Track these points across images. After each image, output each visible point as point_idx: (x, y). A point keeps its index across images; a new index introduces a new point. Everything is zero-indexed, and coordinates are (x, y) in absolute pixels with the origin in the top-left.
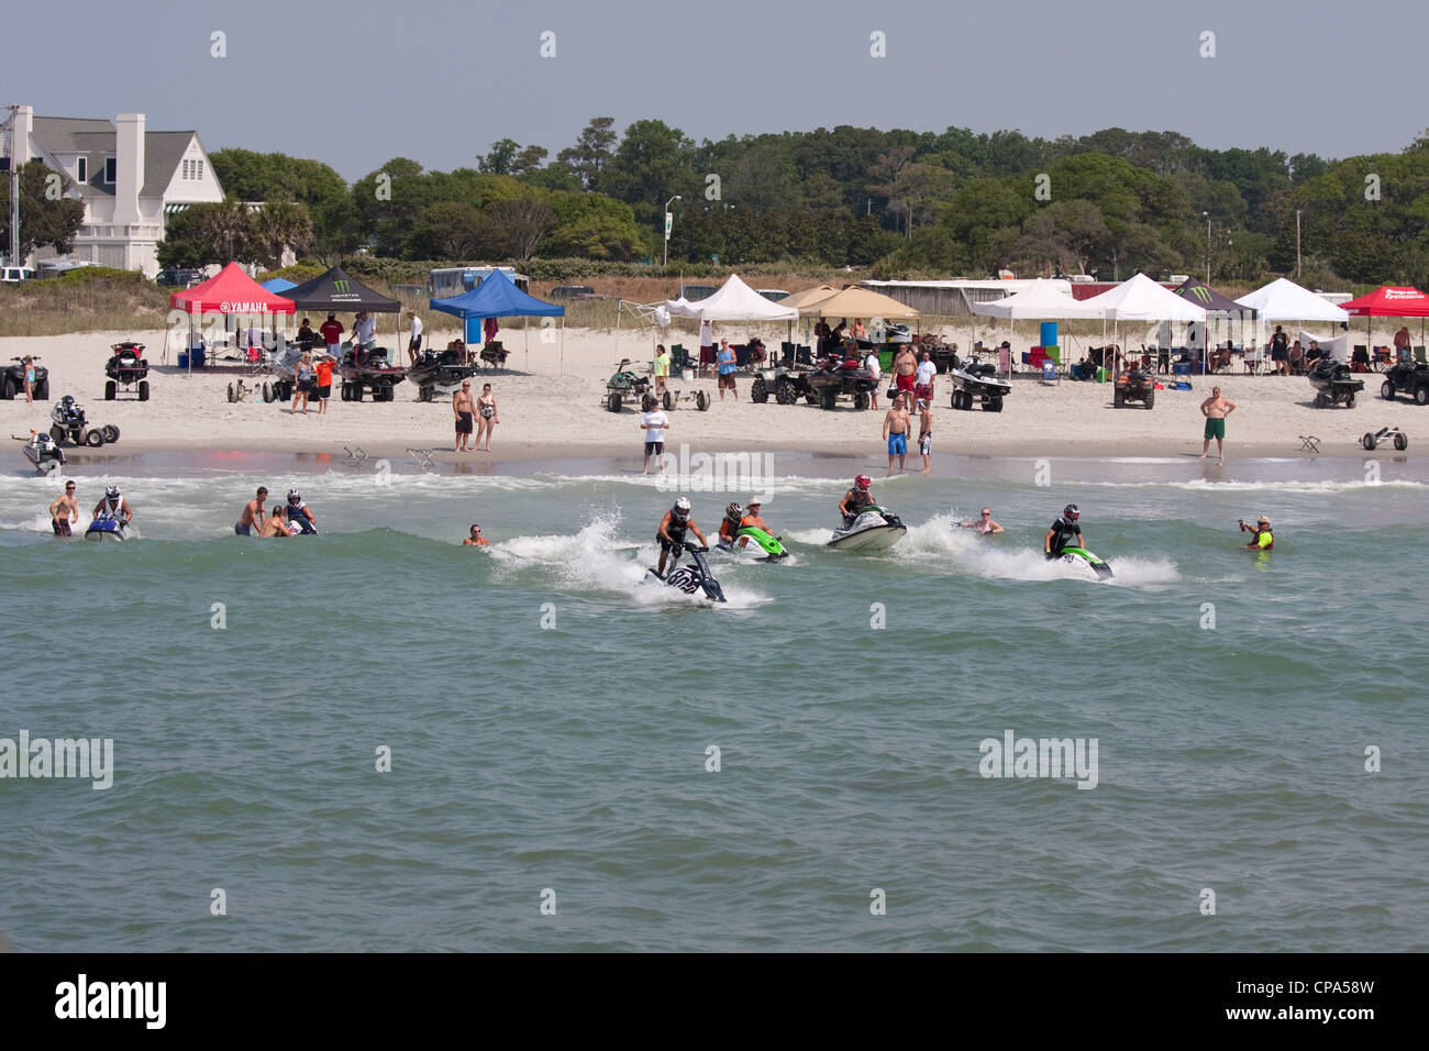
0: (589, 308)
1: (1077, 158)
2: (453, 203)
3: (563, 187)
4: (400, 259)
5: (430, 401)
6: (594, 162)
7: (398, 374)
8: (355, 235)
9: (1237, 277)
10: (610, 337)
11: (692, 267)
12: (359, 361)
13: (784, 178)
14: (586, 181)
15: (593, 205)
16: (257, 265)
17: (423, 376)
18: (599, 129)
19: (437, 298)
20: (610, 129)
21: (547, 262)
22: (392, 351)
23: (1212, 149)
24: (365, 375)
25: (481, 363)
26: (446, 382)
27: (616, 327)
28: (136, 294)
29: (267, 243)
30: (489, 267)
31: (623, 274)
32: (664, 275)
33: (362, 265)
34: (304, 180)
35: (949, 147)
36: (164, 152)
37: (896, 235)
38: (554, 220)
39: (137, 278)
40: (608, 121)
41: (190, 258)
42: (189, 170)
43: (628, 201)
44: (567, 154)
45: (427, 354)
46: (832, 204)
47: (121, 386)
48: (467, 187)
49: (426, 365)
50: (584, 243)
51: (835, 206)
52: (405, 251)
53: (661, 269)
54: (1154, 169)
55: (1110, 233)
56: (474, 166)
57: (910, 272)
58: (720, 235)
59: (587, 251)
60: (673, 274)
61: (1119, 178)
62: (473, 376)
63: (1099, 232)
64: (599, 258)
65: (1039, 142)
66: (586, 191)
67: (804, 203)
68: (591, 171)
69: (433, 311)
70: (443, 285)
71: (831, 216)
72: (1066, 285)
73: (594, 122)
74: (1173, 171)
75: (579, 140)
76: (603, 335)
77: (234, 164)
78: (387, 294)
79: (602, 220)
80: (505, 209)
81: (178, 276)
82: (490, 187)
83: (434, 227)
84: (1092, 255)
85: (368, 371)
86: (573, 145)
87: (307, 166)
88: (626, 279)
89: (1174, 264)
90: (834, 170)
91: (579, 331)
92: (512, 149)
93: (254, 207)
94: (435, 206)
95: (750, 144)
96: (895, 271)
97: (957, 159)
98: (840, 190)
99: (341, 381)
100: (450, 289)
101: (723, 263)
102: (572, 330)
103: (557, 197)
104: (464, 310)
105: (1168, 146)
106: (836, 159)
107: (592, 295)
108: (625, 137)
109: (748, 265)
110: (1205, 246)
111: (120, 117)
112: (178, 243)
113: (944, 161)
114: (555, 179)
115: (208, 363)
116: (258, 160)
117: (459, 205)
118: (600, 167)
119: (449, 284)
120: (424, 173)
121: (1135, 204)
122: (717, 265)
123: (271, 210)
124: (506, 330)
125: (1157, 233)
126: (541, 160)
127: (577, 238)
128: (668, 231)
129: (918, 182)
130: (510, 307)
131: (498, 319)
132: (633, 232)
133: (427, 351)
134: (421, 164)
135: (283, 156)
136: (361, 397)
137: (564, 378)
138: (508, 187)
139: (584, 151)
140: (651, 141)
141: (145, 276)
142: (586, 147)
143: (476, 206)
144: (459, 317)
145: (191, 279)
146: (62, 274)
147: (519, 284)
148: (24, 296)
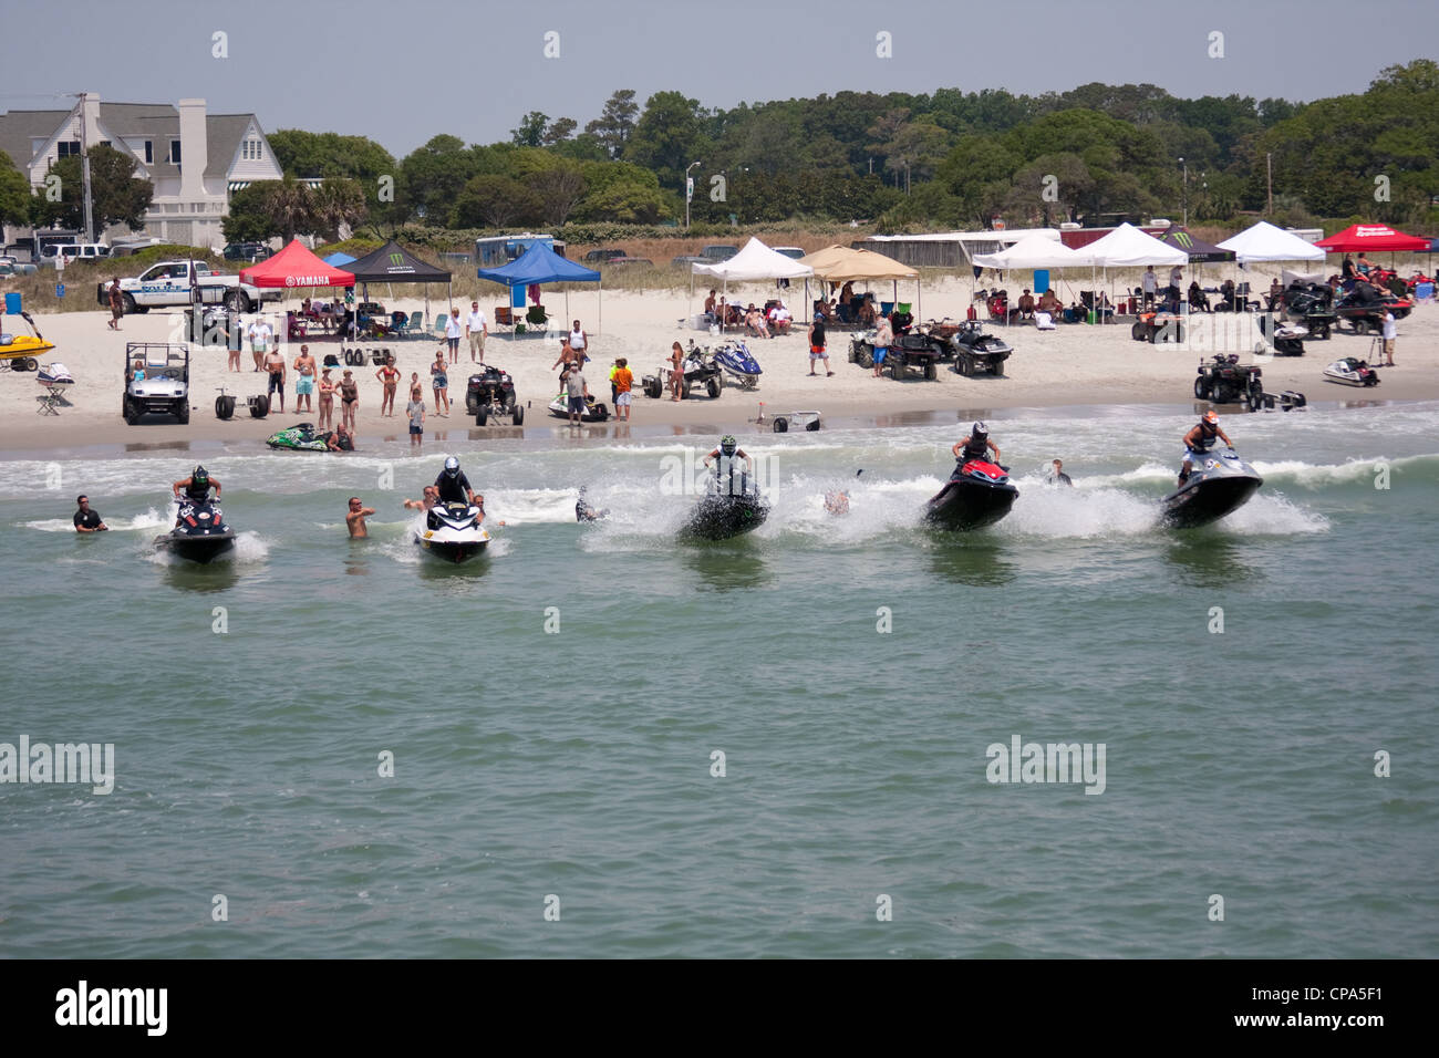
0: (622, 270)
1: (1060, 113)
2: (492, 176)
3: (592, 156)
4: (446, 228)
6: (619, 132)
8: (405, 206)
9: (1212, 217)
10: (641, 297)
11: (713, 228)
13: (791, 142)
14: (612, 149)
15: (620, 173)
16: (315, 237)
18: (622, 101)
19: (483, 268)
20: (632, 101)
21: (581, 227)
23: (1185, 98)
27: (647, 287)
29: (326, 217)
30: (528, 235)
31: (651, 236)
32: (687, 235)
33: (413, 234)
34: (355, 157)
35: (941, 107)
36: (225, 134)
37: (896, 190)
38: (585, 188)
39: (205, 254)
40: (630, 94)
41: (254, 232)
42: (249, 150)
43: (654, 168)
44: (594, 125)
46: (836, 164)
48: (506, 160)
50: (614, 208)
51: (842, 166)
52: (451, 221)
53: (685, 230)
54: (1132, 120)
55: (1093, 181)
56: (508, 139)
57: (912, 226)
58: (737, 197)
59: (617, 215)
60: (695, 234)
61: (1101, 131)
63: (1083, 181)
64: (628, 221)
65: (1024, 98)
66: (613, 158)
67: (812, 163)
68: (618, 141)
69: (480, 280)
70: (488, 255)
71: (837, 176)
72: (1056, 233)
73: (616, 94)
74: (1149, 121)
75: (604, 112)
76: (636, 296)
77: (291, 144)
78: (438, 264)
79: (629, 187)
80: (541, 180)
81: (244, 250)
82: (526, 159)
83: (478, 198)
84: (1078, 202)
86: (599, 117)
87: (357, 144)
88: (654, 242)
89: (1153, 207)
90: (836, 132)
91: (613, 293)
92: (542, 122)
93: (310, 183)
94: (477, 179)
95: (760, 111)
96: (897, 225)
97: (950, 118)
98: (844, 150)
101: (740, 222)
102: (609, 292)
103: (587, 166)
105: (1144, 98)
106: (837, 122)
107: (624, 258)
108: (646, 110)
109: (763, 224)
110: (1182, 189)
111: (182, 103)
112: (242, 218)
113: (937, 120)
114: (584, 148)
116: (313, 139)
117: (498, 177)
118: (625, 137)
120: (467, 147)
121: (1115, 155)
122: (734, 225)
123: (327, 186)
124: (549, 294)
125: (1137, 180)
126: (572, 132)
127: (608, 204)
128: (689, 194)
129: (918, 139)
130: (552, 274)
131: (541, 285)
132: (658, 196)
134: (462, 140)
135: (335, 136)
138: (542, 159)
139: (609, 123)
140: (670, 111)
141: (213, 253)
142: (611, 118)
143: (514, 177)
144: (505, 284)
145: (255, 252)
146: (136, 251)
147: (557, 250)
148: (100, 272)
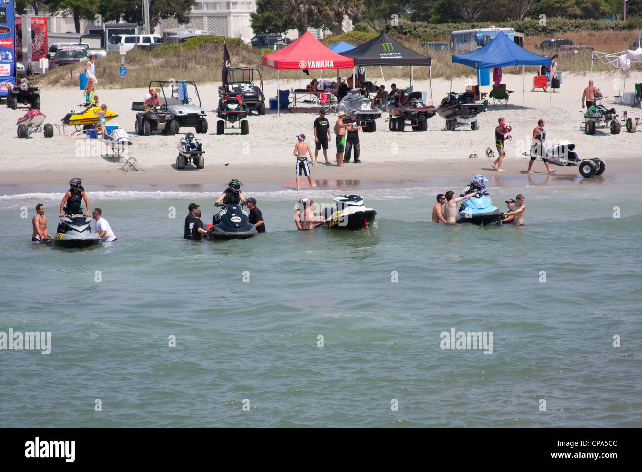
0: (569, 57)
4: (429, 22)
5: (454, 130)
7: (430, 111)
10: (585, 78)
12: (401, 102)
16: (324, 30)
17: (449, 112)
19: (456, 54)
21: (538, 22)
22: (426, 93)
24: (406, 112)
25: (491, 101)
26: (465, 116)
27: (589, 70)
28: (237, 54)
29: (331, 14)
30: (494, 28)
31: (594, 28)
32: (624, 28)
33: (401, 27)
39: (238, 42)
41: (276, 26)
45: (451, 96)
47: (228, 124)
49: (450, 103)
50: (564, 6)
52: (433, 17)
53: (622, 23)
59: (566, 12)
60: (631, 27)
62: (485, 111)
64: (575, 17)
69: (455, 64)
70: (461, 42)
78: (421, 51)
81: (267, 40)
85: (408, 109)
88: (596, 32)
99: (389, 117)
100: (466, 45)
104: (477, 62)
107: (572, 46)
112: (266, 14)
115: (291, 105)
119: (465, 41)
124: (509, 75)
130: (511, 59)
131: (503, 68)
133: (451, 93)
136: (404, 128)
137: (552, 110)
141: (243, 42)
144: (474, 67)
145: (276, 41)
146: (183, 40)
147: (517, 40)
148: (155, 56)
